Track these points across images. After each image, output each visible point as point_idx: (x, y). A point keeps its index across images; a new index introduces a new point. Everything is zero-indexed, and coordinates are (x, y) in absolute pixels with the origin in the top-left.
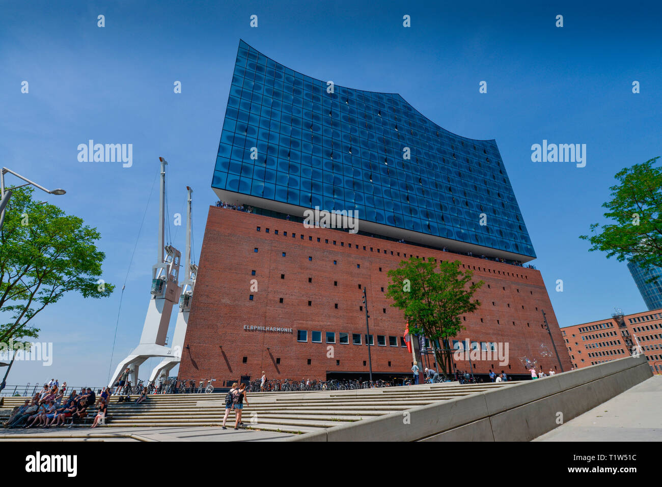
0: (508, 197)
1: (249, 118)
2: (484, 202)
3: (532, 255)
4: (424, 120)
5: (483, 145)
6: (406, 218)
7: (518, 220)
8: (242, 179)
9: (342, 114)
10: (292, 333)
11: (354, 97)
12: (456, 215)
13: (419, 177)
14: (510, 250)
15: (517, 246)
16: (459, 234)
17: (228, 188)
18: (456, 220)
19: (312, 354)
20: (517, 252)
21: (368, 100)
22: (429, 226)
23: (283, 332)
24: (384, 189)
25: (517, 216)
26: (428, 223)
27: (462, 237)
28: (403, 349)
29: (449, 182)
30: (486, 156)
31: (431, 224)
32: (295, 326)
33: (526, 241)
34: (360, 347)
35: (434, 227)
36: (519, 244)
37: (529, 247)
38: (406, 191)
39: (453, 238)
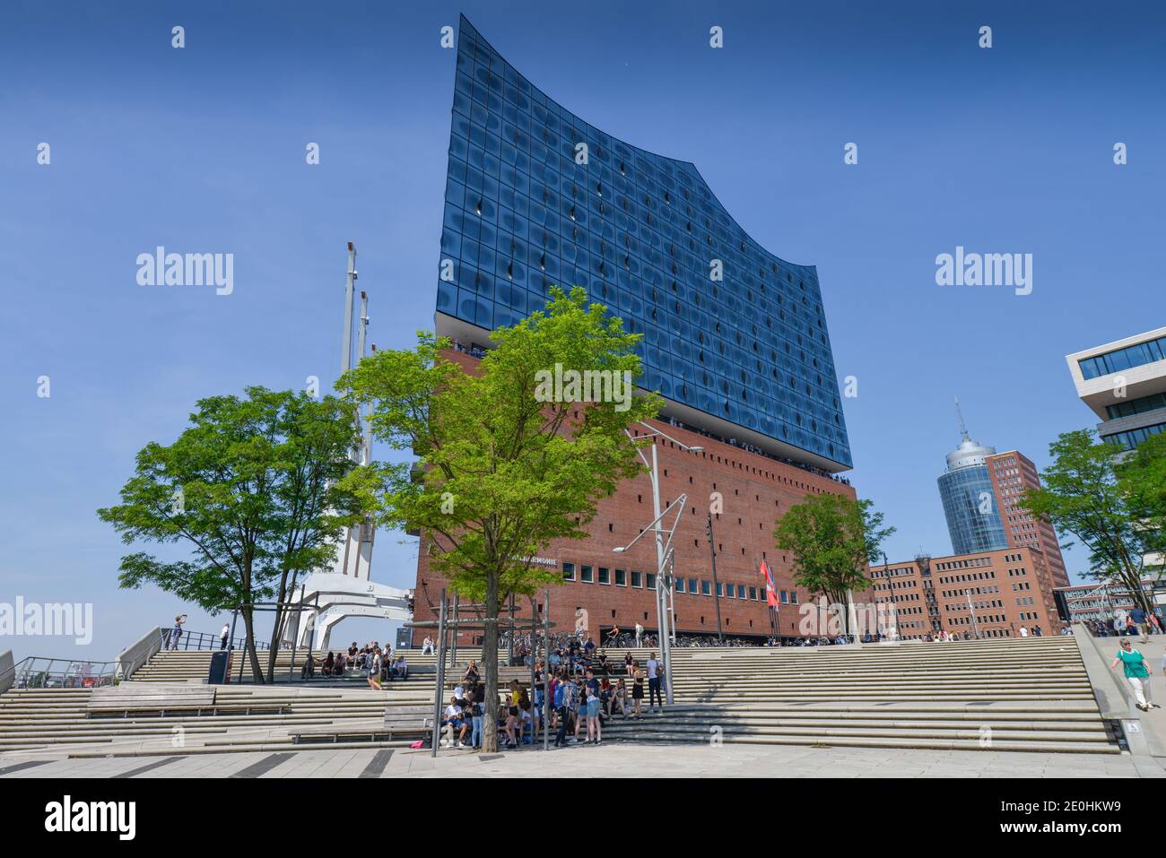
0: (826, 367)
1: (484, 184)
2: (796, 373)
3: (847, 463)
4: (727, 218)
5: (800, 273)
6: (700, 391)
7: (836, 407)
8: (480, 300)
9: (616, 193)
10: (556, 567)
11: (632, 162)
12: (761, 391)
13: (717, 321)
14: (823, 453)
15: (831, 449)
16: (763, 421)
17: (461, 315)
18: (762, 401)
19: (582, 600)
20: (831, 458)
21: (649, 169)
22: (727, 407)
23: (546, 565)
24: (672, 337)
25: (834, 400)
26: (725, 401)
27: (769, 427)
28: (692, 597)
29: (755, 334)
30: (801, 293)
31: (731, 403)
32: (560, 556)
33: (843, 442)
34: (641, 592)
35: (733, 410)
36: (834, 445)
37: (846, 450)
38: (700, 344)
39: (756, 428)
